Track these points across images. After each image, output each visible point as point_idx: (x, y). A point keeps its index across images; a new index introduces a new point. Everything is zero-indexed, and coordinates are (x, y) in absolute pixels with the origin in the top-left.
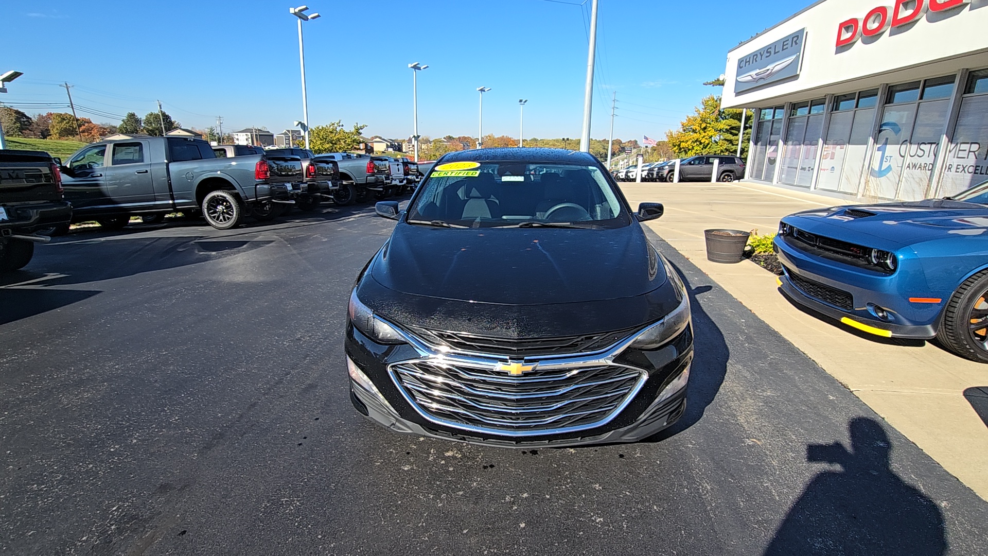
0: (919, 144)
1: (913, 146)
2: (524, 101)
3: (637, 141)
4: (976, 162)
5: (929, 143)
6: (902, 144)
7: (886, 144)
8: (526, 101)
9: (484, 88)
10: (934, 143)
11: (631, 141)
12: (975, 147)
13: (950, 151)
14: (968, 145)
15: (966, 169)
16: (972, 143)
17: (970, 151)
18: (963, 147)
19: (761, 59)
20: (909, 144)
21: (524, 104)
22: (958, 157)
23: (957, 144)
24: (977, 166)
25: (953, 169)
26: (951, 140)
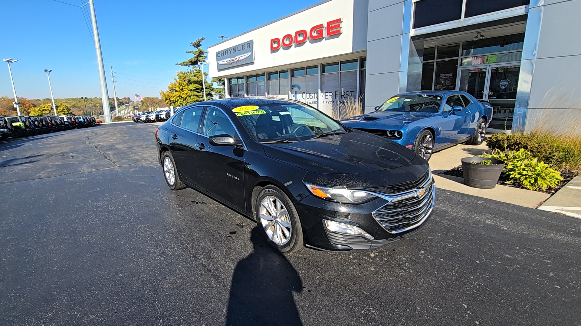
0: (309, 93)
1: (307, 94)
2: (49, 70)
3: (129, 98)
4: (333, 100)
5: (313, 93)
6: (303, 94)
7: (296, 94)
8: (51, 71)
9: (11, 59)
10: (316, 93)
11: (125, 98)
12: (331, 94)
13: (322, 96)
14: (328, 93)
15: (329, 103)
16: (329, 93)
17: (329, 96)
18: (327, 94)
19: (231, 53)
20: (306, 94)
21: (49, 73)
22: (326, 98)
23: (324, 93)
24: (333, 101)
25: (325, 103)
26: (322, 92)
